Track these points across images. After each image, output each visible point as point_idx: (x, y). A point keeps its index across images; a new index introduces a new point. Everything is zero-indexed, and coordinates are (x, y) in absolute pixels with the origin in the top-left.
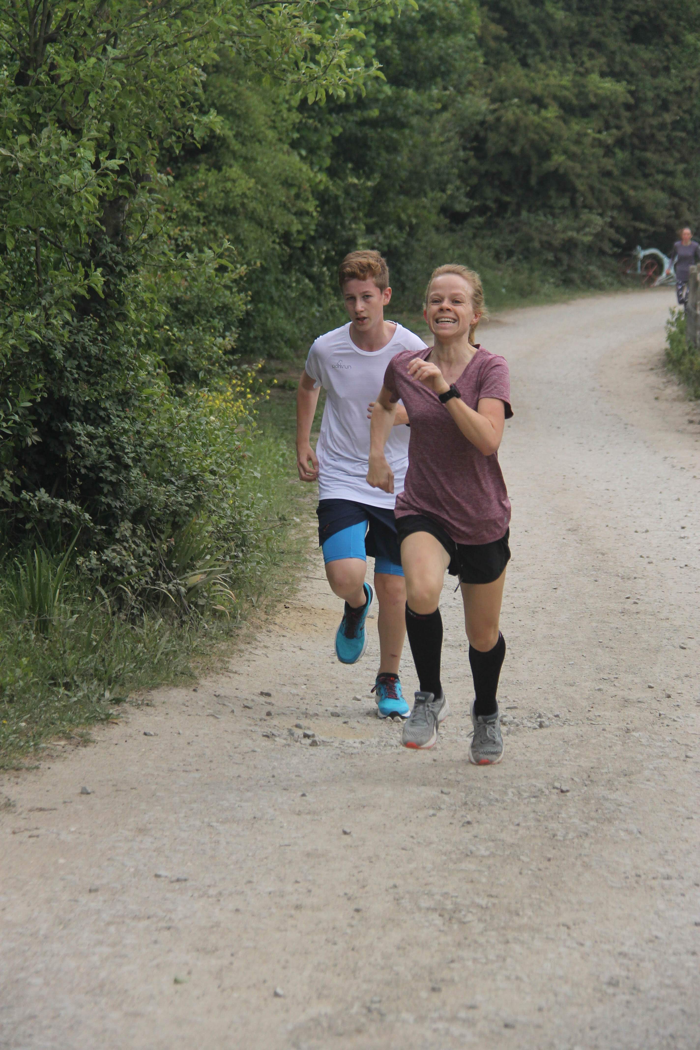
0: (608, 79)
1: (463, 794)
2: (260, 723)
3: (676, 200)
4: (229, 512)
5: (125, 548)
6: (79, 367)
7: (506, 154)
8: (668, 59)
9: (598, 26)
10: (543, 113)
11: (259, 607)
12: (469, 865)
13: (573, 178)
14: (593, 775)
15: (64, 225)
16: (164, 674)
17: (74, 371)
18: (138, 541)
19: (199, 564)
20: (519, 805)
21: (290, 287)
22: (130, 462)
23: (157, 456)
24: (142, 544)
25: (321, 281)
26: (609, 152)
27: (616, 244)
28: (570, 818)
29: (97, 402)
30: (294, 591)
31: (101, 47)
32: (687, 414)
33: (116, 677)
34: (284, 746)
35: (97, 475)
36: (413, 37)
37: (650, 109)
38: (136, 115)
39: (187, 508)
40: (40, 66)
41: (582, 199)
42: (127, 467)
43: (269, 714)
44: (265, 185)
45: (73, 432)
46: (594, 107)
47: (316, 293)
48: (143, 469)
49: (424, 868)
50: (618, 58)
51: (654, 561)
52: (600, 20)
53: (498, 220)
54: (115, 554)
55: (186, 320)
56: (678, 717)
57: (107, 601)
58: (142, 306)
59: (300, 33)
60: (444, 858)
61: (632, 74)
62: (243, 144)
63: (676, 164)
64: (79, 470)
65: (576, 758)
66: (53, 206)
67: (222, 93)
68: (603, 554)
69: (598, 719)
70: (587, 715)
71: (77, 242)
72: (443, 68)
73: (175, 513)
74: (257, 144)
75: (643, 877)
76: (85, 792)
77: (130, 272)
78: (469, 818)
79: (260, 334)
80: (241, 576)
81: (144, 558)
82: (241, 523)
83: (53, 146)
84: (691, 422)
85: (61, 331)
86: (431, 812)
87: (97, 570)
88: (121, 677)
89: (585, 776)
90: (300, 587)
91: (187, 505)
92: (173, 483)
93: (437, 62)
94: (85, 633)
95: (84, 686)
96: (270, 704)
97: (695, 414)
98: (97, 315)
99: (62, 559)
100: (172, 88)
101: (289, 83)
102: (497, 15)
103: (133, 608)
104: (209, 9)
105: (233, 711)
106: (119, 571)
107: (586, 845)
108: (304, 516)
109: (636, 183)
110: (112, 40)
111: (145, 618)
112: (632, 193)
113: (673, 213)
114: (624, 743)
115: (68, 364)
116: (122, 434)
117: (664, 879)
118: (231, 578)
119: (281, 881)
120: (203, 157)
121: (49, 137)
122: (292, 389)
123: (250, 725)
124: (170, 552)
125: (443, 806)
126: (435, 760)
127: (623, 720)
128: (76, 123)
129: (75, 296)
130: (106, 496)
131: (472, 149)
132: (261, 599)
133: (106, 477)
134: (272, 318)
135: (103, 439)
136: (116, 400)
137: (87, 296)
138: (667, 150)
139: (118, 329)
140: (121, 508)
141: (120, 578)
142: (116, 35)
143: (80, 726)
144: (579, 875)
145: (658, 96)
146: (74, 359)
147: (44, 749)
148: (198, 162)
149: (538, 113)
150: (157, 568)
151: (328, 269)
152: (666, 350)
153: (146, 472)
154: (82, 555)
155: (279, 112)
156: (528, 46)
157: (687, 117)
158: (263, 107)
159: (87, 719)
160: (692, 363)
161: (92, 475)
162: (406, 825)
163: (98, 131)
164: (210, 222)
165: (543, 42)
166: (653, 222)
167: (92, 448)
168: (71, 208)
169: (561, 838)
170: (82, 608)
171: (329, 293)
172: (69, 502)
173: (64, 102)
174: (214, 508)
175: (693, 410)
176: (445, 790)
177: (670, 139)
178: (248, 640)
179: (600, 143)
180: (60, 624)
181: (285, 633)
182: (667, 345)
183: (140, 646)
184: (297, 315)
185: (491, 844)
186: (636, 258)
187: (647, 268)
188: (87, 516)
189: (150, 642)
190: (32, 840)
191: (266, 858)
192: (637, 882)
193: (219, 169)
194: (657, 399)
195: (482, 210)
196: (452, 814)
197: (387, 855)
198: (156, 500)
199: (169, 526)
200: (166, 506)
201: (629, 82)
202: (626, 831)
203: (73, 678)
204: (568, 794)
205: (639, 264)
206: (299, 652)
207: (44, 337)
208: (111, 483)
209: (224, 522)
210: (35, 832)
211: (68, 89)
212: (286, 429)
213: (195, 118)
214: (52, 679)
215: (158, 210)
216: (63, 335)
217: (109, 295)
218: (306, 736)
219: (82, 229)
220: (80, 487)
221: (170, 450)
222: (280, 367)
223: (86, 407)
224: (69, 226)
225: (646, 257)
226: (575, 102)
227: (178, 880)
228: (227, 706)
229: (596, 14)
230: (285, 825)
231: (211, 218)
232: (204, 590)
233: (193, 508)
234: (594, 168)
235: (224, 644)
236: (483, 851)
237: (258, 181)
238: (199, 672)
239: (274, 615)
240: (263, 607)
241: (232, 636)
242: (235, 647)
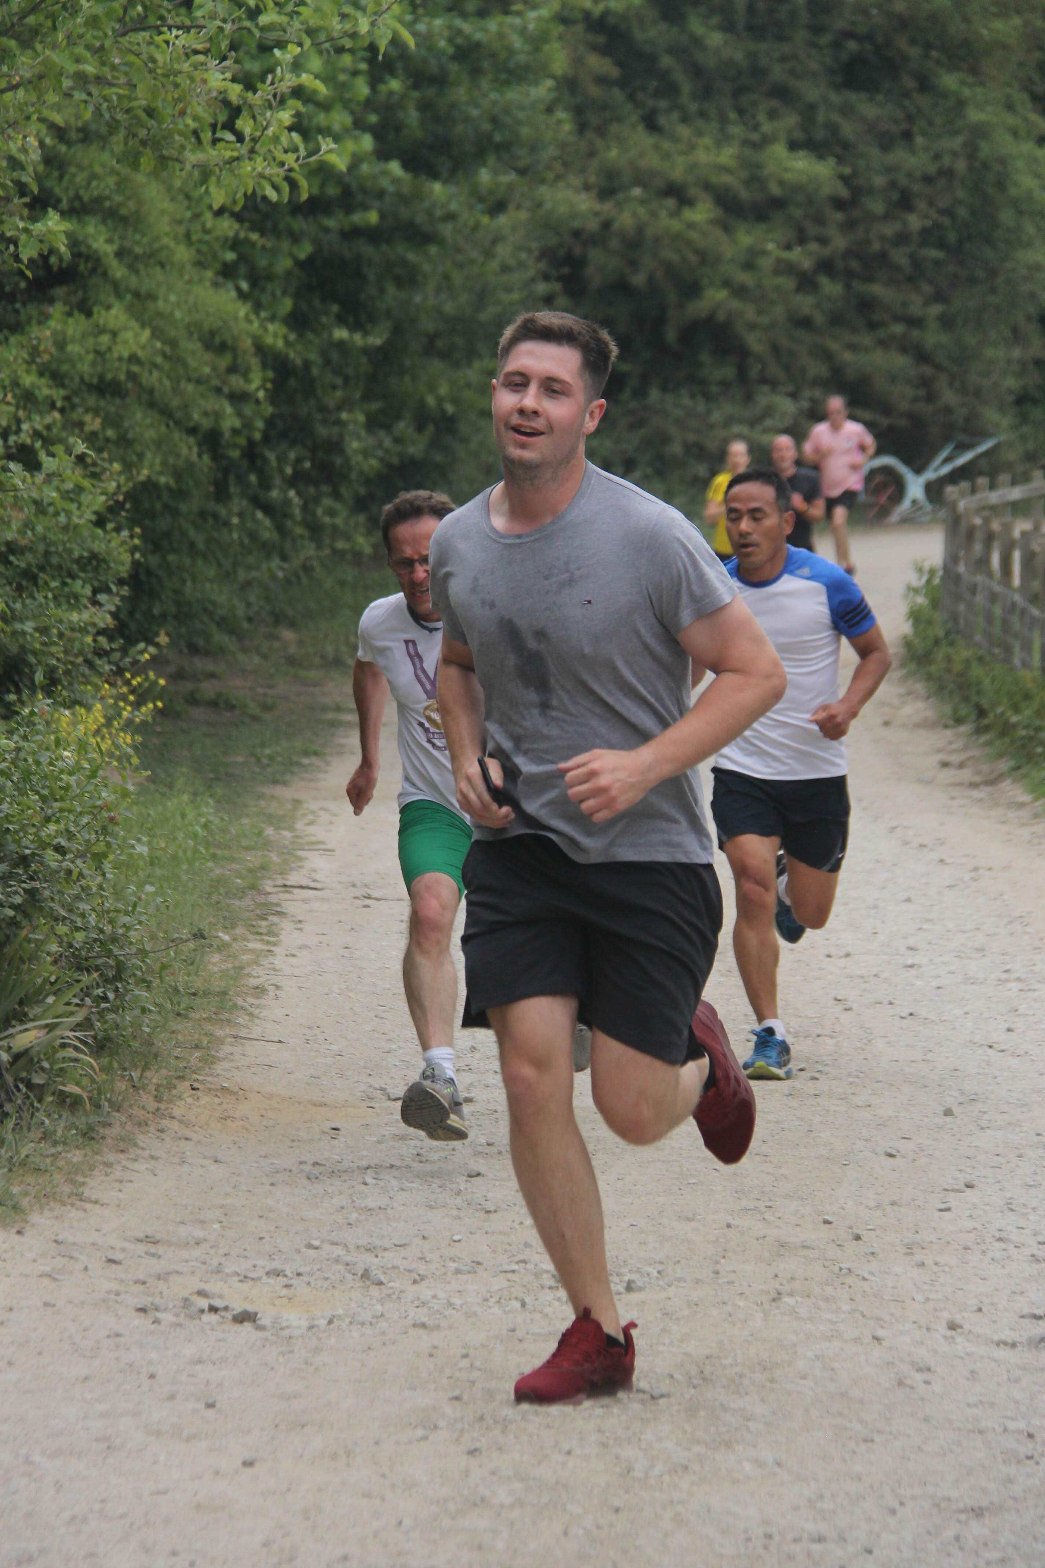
0: (802, 153)
2: (131, 1288)
3: (927, 370)
4: (91, 921)
7: (621, 287)
8: (910, 118)
9: (783, 59)
10: (689, 214)
11: (144, 1088)
12: (478, 1521)
13: (741, 330)
14: (707, 1370)
19: (33, 1012)
20: (573, 1420)
21: (227, 524)
25: (286, 515)
26: (806, 283)
28: (660, 1439)
30: (209, 1061)
32: (939, 751)
34: (173, 1326)
36: (440, 81)
37: (877, 207)
39: (12, 913)
41: (759, 367)
44: (170, 342)
46: (778, 204)
47: (275, 536)
50: (821, 118)
51: (855, 1006)
52: (786, 48)
55: (24, 583)
56: (871, 1273)
59: (204, 81)
60: (435, 1509)
61: (846, 146)
62: (131, 267)
63: (926, 304)
65: (681, 1340)
67: (93, 176)
69: (731, 1276)
74: (158, 269)
75: (777, 1538)
78: (485, 1443)
80: (113, 1034)
82: (114, 939)
84: (945, 765)
86: (420, 1432)
89: (694, 1371)
90: (221, 1054)
91: (13, 907)
93: (487, 127)
96: (153, 1255)
97: (953, 752)
101: (188, 167)
102: (601, 39)
104: (45, 35)
105: (86, 1269)
107: (684, 1485)
108: (239, 931)
109: (856, 339)
112: (848, 356)
113: (921, 392)
114: (768, 1316)
117: (813, 1540)
118: (94, 1036)
119: (147, 1551)
120: (60, 291)
122: (231, 707)
123: (115, 1291)
125: (442, 1423)
126: (435, 1347)
131: (559, 279)
132: (148, 1074)
134: (194, 580)
138: (910, 279)
144: (666, 1534)
145: (893, 184)
148: (51, 301)
149: (676, 213)
151: (299, 494)
152: (905, 637)
156: (657, 94)
157: (946, 221)
160: (948, 659)
164: (73, 407)
165: (686, 86)
166: (886, 408)
169: (641, 1475)
171: (302, 537)
174: (63, 913)
175: (950, 743)
177: (916, 262)
178: (122, 1145)
179: (784, 268)
181: (188, 1133)
182: (906, 628)
184: (242, 575)
185: (518, 1485)
187: (876, 491)
192: (766, 1547)
193: (89, 314)
194: (886, 724)
196: (455, 1435)
197: (336, 1506)
201: (840, 160)
202: (755, 1461)
206: (213, 1167)
209: (80, 936)
212: (217, 779)
213: (21, 225)
218: (213, 1309)
222: (210, 667)
226: (744, 194)
228: (77, 1260)
229: (780, 38)
230: (162, 1458)
231: (76, 400)
232: (42, 1056)
233: (24, 912)
234: (779, 311)
235: (77, 1152)
236: (502, 1496)
237: (157, 333)
238: (29, 1202)
239: (170, 1101)
240: (151, 1088)
241: (93, 1139)
242: (98, 1157)
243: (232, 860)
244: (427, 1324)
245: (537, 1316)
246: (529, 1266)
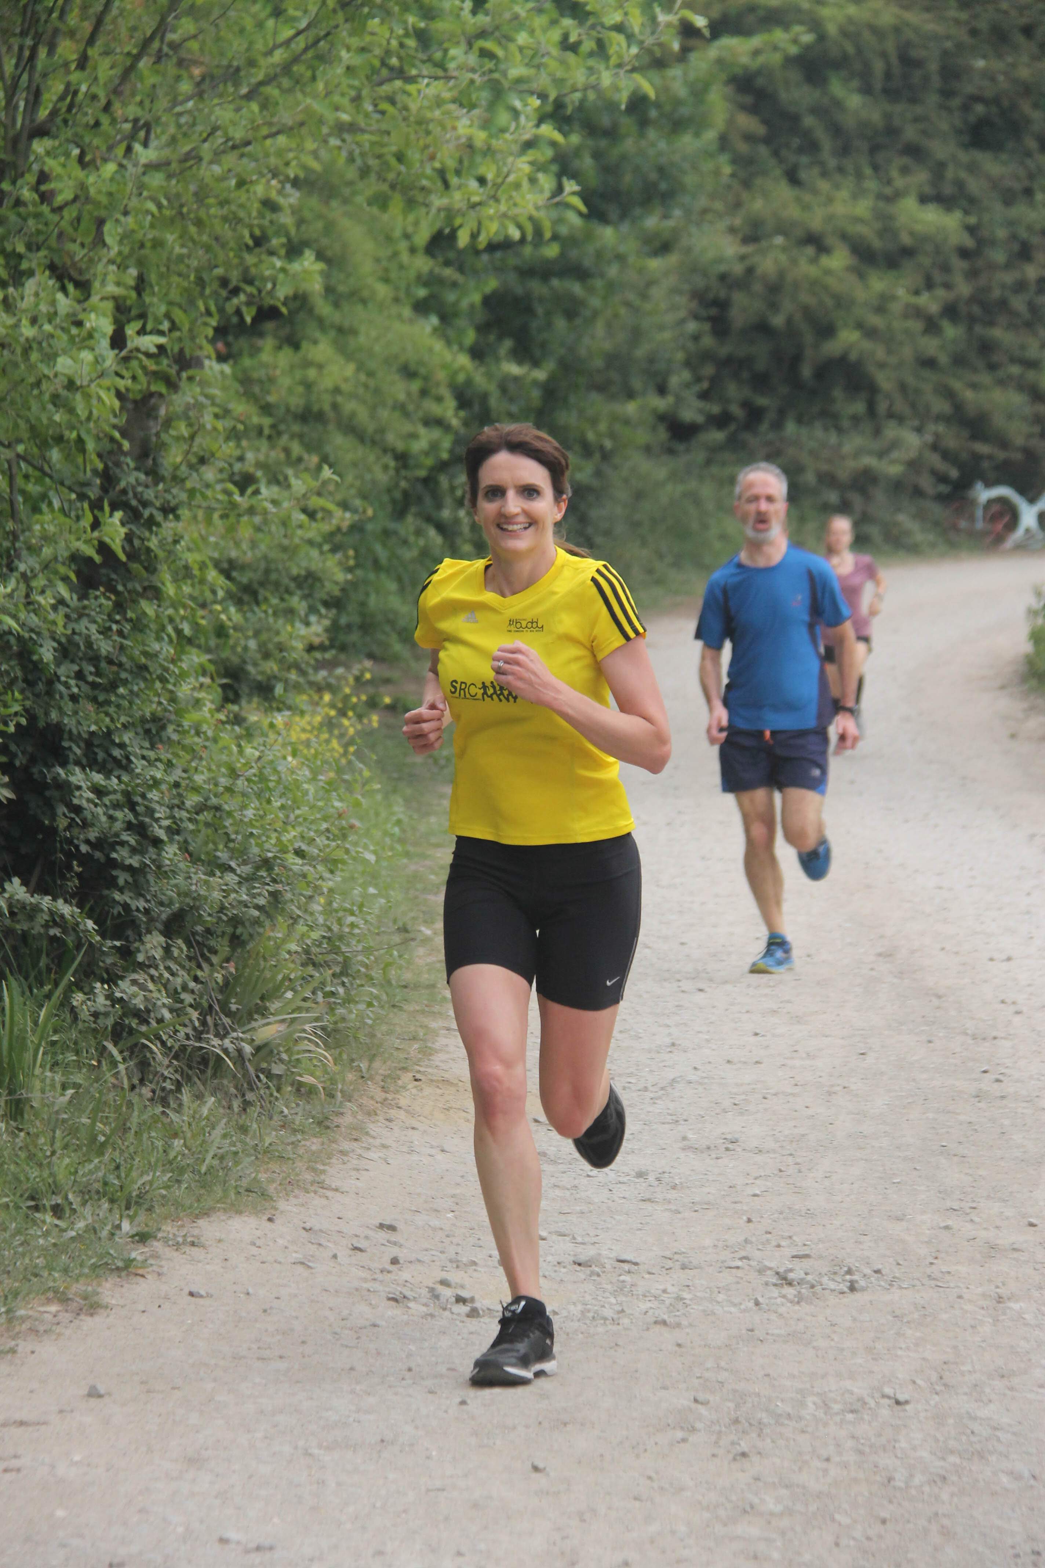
0: (931, 206)
1: (731, 1405)
2: (379, 1276)
4: (321, 920)
5: (152, 977)
6: (80, 676)
7: (763, 328)
8: (1031, 176)
9: (916, 120)
10: (826, 261)
11: (371, 1078)
12: (750, 1529)
13: (872, 369)
14: (947, 1375)
15: (59, 439)
16: (220, 1194)
17: (72, 682)
18: (174, 967)
19: (274, 1006)
20: (826, 1425)
21: (405, 542)
22: (162, 834)
23: (207, 825)
24: (181, 972)
26: (931, 326)
27: (942, 478)
28: (914, 1448)
29: (109, 733)
30: (427, 1052)
31: (123, 146)
33: (138, 1196)
34: (425, 1316)
35: (107, 856)
36: (612, 134)
37: (999, 256)
38: (181, 258)
39: (256, 913)
40: (22, 175)
41: (887, 403)
42: (157, 842)
43: (395, 1261)
44: (371, 374)
45: (68, 783)
46: (908, 252)
48: (184, 848)
49: (673, 1532)
50: (950, 173)
51: (1025, 1009)
52: (919, 110)
53: (747, 436)
54: (135, 989)
55: (246, 598)
57: (122, 1067)
58: (184, 573)
59: (454, 128)
60: (706, 1515)
61: (972, 201)
62: (336, 305)
64: (77, 847)
65: (917, 1345)
66: (44, 408)
68: (939, 997)
69: (948, 1277)
70: (929, 1271)
71: (78, 467)
72: (663, 186)
73: (235, 921)
74: (360, 306)
76: (94, 1393)
77: (166, 517)
78: (744, 1446)
79: (356, 619)
80: (341, 1025)
81: (184, 996)
82: (341, 938)
83: (44, 308)
85: (52, 616)
86: (680, 1434)
87: (106, 1014)
88: (148, 1197)
89: (934, 1377)
90: (437, 1046)
91: (258, 907)
92: (233, 870)
93: (653, 176)
94: (85, 1120)
95: (88, 1211)
96: (395, 1244)
98: (112, 589)
99: (48, 996)
100: (242, 214)
101: (434, 211)
102: (748, 99)
103: (165, 1079)
104: (305, 85)
105: (335, 1256)
106: (142, 1016)
107: (945, 1496)
109: (977, 378)
110: (142, 134)
111: (186, 1096)
112: (969, 394)
113: (1037, 429)
114: (996, 1321)
115: (62, 671)
116: (150, 788)
118: (323, 1029)
119: (433, 1550)
120: (270, 328)
121: (37, 294)
123: (365, 1280)
124: (226, 987)
125: (698, 1425)
126: (679, 1345)
127: (990, 1281)
128: (81, 272)
129: (75, 558)
130: (121, 890)
131: (709, 319)
132: (375, 1065)
133: (123, 858)
134: (377, 593)
135: (119, 796)
136: (140, 730)
137: (97, 559)
138: (1029, 325)
139: (145, 613)
140: (147, 911)
141: (144, 1028)
142: (148, 127)
143: (82, 1280)
144: (936, 1549)
145: (1014, 237)
146: (73, 661)
147: (23, 1319)
148: (261, 335)
149: (814, 261)
150: (206, 1011)
152: (1027, 655)
153: (187, 851)
154: (81, 989)
155: (396, 254)
156: (801, 150)
158: (369, 246)
159: (94, 1267)
161: (98, 855)
162: (638, 1456)
163: (118, 284)
164: (279, 434)
165: (827, 144)
166: (1004, 443)
167: (100, 810)
168: (71, 411)
169: (902, 1485)
170: (78, 1078)
172: (60, 901)
173: (61, 235)
174: (299, 912)
176: (701, 1397)
177: (1033, 308)
178: (355, 1134)
179: (917, 312)
180: (44, 1105)
181: (415, 1124)
182: (1027, 647)
183: (177, 1143)
185: (784, 1492)
186: (973, 503)
187: (994, 518)
188: (90, 924)
189: (193, 1136)
190: (8, 1476)
191: (405, 1511)
193: (296, 346)
194: (1013, 736)
195: (721, 421)
196: (714, 1438)
197: (609, 1508)
198: (206, 898)
199: (225, 941)
200: (222, 909)
201: (966, 212)
202: (1011, 1473)
203: (67, 1198)
204: (908, 1407)
205: (979, 513)
206: (440, 1157)
207: (22, 625)
208: (130, 869)
209: (315, 935)
210: (15, 1463)
211: (69, 214)
212: (402, 779)
213: (279, 264)
214: (32, 1198)
215: (216, 416)
216: (54, 623)
217: (132, 556)
218: (460, 1300)
219: (90, 446)
220: (79, 875)
221: (229, 814)
222: (389, 674)
223: (89, 742)
224: (68, 441)
225: (990, 502)
226: (877, 244)
227: (258, 1549)
228: (326, 1247)
229: (913, 101)
230: (434, 1453)
231: (282, 427)
232: (281, 1049)
233: (266, 912)
234: (907, 352)
235: (315, 1140)
236: (770, 1504)
237: (361, 367)
238: (276, 1189)
239: (397, 1092)
240: (378, 1078)
241: (328, 1128)
242: (334, 1146)
243: (424, 856)
244: (668, 1321)
245: (773, 1317)
246: (752, 1263)
